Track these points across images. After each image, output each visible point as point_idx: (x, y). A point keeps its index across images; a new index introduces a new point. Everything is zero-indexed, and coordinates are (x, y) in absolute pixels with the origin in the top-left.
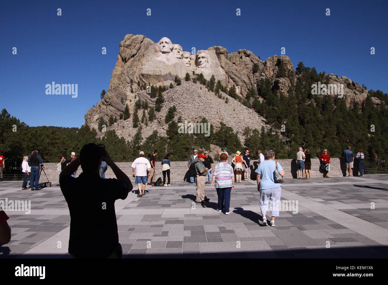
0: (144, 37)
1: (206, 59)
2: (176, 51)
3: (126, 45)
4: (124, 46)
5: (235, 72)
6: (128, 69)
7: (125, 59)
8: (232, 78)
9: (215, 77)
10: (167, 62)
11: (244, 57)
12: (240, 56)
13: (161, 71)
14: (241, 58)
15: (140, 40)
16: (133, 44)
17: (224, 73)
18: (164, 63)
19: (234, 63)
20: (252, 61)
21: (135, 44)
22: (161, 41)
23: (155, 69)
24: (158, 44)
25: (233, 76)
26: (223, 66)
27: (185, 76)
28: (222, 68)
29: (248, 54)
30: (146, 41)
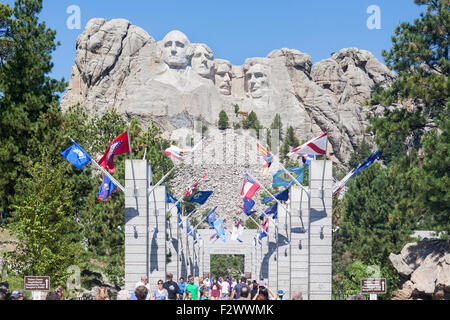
0: (129, 25)
1: (264, 79)
2: (200, 60)
3: (90, 46)
4: (86, 49)
5: (327, 109)
6: (98, 100)
7: (91, 77)
8: (319, 123)
9: (282, 121)
10: (179, 88)
11: (352, 68)
12: (344, 64)
13: (167, 107)
14: (345, 68)
15: (120, 32)
16: (106, 44)
17: (302, 110)
18: (173, 89)
19: (327, 86)
20: (371, 76)
21: (110, 43)
22: (167, 38)
23: (155, 103)
24: (161, 43)
25: (321, 118)
26: (301, 95)
27: (218, 118)
28: (300, 99)
29: (362, 60)
30: (134, 36)
